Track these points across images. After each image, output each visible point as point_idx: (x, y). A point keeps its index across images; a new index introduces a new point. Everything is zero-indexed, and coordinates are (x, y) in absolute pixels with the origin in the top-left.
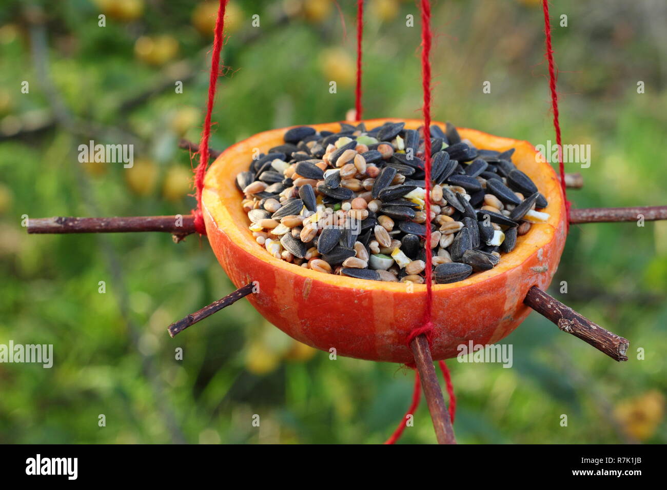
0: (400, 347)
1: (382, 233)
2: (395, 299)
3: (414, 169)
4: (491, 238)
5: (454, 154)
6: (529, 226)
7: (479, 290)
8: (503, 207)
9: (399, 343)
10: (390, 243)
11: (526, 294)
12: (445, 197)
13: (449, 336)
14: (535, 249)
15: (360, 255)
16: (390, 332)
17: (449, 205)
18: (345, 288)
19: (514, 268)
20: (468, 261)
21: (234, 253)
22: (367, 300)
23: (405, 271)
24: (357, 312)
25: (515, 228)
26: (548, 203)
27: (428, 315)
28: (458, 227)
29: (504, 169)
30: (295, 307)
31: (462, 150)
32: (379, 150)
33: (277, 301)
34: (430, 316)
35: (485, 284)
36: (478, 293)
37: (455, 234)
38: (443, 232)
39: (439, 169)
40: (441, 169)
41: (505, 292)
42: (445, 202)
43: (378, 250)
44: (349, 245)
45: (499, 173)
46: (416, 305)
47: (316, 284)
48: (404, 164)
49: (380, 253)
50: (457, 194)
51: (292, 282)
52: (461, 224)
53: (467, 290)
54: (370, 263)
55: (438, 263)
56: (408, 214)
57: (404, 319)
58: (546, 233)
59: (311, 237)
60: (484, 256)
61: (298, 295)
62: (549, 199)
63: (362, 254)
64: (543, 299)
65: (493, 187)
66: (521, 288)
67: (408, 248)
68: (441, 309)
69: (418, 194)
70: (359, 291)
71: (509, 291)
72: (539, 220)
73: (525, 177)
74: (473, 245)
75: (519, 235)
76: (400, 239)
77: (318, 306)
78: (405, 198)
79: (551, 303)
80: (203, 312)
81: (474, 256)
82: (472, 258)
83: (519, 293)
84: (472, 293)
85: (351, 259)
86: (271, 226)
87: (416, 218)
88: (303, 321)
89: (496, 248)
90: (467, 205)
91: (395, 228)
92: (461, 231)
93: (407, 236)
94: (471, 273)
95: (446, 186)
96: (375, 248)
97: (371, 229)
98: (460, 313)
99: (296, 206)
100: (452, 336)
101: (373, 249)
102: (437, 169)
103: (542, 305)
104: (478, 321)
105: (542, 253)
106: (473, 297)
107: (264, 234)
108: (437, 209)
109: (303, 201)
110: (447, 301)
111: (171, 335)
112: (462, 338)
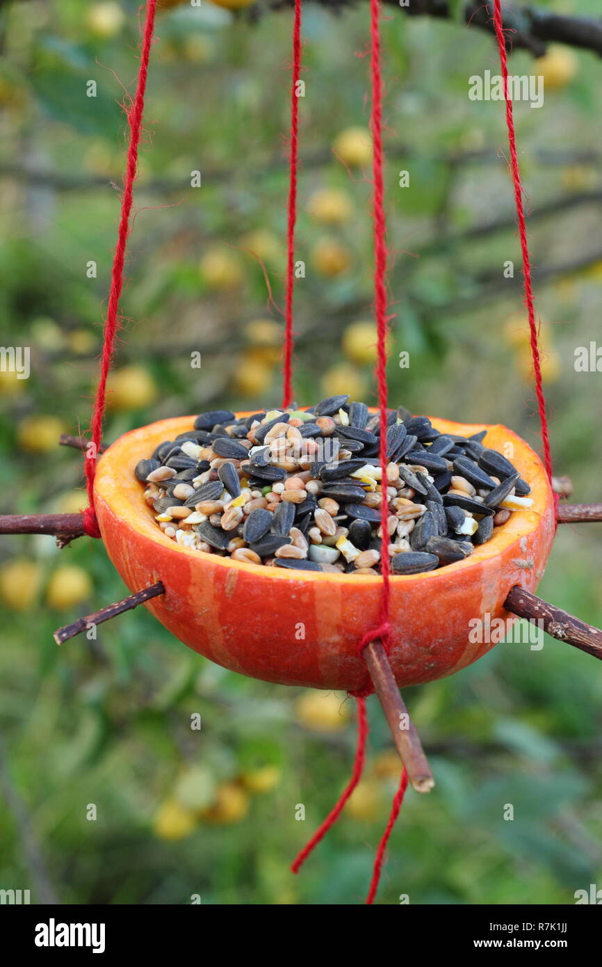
0: (349, 659)
1: (324, 518)
2: (343, 592)
3: (362, 444)
4: (462, 524)
5: (411, 429)
6: (508, 514)
7: (448, 583)
8: (475, 491)
9: (348, 652)
10: (335, 529)
11: (506, 594)
12: (402, 477)
13: (411, 645)
14: (517, 537)
15: (297, 543)
16: (336, 638)
17: (407, 486)
18: (280, 580)
19: (491, 558)
20: (433, 550)
21: (138, 545)
22: (308, 594)
23: (353, 565)
24: (294, 611)
25: (491, 517)
26: (531, 490)
27: (385, 613)
28: (420, 511)
29: (475, 452)
30: (215, 609)
31: (421, 424)
32: (317, 423)
33: (193, 602)
34: (387, 614)
35: (456, 576)
36: (447, 586)
37: (416, 520)
38: (401, 517)
39: (395, 444)
40: (397, 444)
41: (481, 589)
42: (403, 483)
43: (319, 539)
44: (283, 532)
45: (468, 455)
46: (369, 599)
47: (242, 575)
48: (350, 438)
49: (321, 544)
50: (417, 473)
51: (212, 575)
52: (423, 508)
53: (434, 583)
54: (309, 553)
55: (395, 552)
56: (357, 494)
57: (355, 619)
58: (530, 521)
59: (235, 524)
60: (453, 544)
61: (220, 591)
62: (532, 485)
63: (300, 541)
64: (529, 600)
65: (462, 467)
66: (500, 586)
67: (356, 537)
68: (401, 607)
69: (369, 472)
70: (297, 582)
71: (486, 587)
72: (521, 507)
73: (502, 458)
74: (439, 532)
75: (496, 525)
76: (347, 526)
77: (245, 604)
78: (353, 478)
79: (539, 605)
80: (98, 615)
81: (441, 543)
82: (439, 546)
83: (498, 592)
84: (441, 587)
85: (287, 546)
86: (183, 515)
87: (366, 501)
88: (225, 628)
89: (468, 538)
90: (430, 486)
91: (340, 512)
92: (423, 516)
93: (355, 522)
94: (437, 565)
95: (403, 465)
96: (315, 535)
97: (310, 513)
98: (424, 613)
99: (215, 488)
100: (415, 646)
101: (313, 537)
102: (392, 443)
103: (527, 608)
104: (447, 625)
105: (526, 543)
106: (441, 592)
107: (175, 525)
108: (392, 491)
109: (223, 483)
110: (408, 595)
111: (59, 642)
112: (427, 650)
